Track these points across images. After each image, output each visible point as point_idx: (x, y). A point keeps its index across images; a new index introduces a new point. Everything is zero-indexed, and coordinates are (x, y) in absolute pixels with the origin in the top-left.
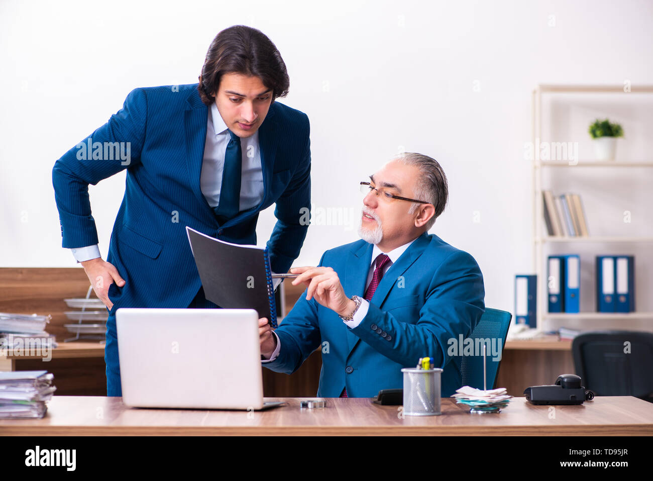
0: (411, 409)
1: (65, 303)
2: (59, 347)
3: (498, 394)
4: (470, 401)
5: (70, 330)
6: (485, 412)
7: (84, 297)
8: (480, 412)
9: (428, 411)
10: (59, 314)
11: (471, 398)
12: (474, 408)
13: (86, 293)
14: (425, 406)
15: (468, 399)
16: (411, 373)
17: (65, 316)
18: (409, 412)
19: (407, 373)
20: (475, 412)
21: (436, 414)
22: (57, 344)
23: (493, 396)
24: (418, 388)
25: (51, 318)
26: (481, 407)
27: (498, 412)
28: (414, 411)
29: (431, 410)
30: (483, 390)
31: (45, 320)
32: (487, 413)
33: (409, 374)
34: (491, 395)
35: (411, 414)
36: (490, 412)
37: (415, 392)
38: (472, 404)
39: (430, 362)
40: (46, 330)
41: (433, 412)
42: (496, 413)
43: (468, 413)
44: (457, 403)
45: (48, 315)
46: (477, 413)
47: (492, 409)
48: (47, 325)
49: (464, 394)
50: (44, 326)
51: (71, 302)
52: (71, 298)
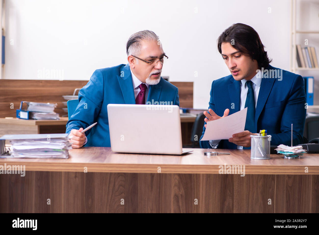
0: (255, 156)
1: (63, 98)
2: (61, 119)
3: (299, 149)
4: (284, 152)
5: (65, 111)
6: (292, 158)
7: (72, 95)
8: (289, 158)
9: (264, 157)
10: (60, 103)
11: (285, 151)
12: (286, 156)
13: (73, 93)
14: (262, 154)
15: (284, 151)
16: (255, 137)
17: (63, 104)
18: (254, 157)
19: (253, 137)
20: (287, 158)
21: (268, 158)
22: (60, 118)
23: (296, 150)
24: (259, 145)
25: (57, 105)
26: (290, 156)
27: (298, 158)
28: (257, 157)
29: (265, 157)
30: (291, 146)
31: (54, 106)
32: (293, 158)
33: (254, 138)
34: (295, 149)
35: (255, 158)
36: (294, 158)
37: (257, 147)
38: (285, 153)
39: (265, 132)
40: (55, 111)
41: (266, 158)
42: (297, 158)
43: (283, 158)
44: (278, 153)
45: (55, 104)
46: (288, 158)
47: (296, 156)
48: (55, 108)
49: (282, 149)
50: (53, 109)
51: (65, 97)
52: (65, 95)
